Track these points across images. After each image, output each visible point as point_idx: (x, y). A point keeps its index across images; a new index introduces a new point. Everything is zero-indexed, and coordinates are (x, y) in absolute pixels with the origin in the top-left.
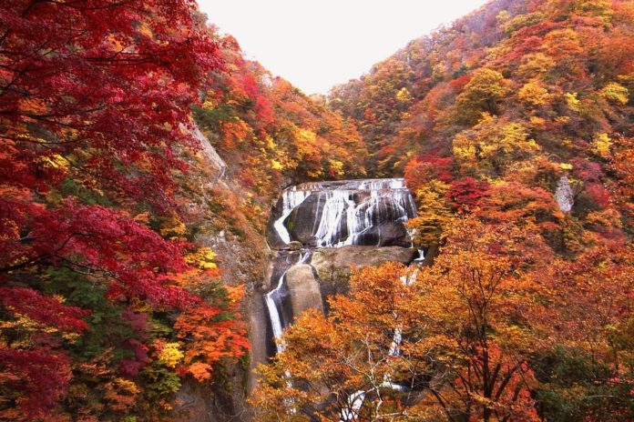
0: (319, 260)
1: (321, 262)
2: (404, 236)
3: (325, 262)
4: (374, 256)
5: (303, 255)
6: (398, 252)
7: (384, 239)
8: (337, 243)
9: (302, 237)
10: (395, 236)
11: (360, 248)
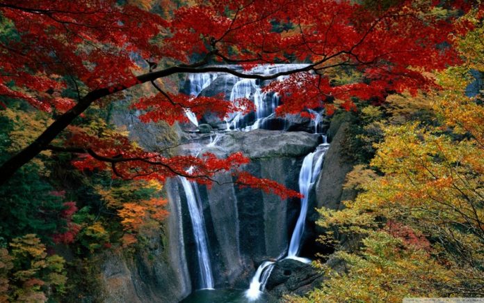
0: (230, 143)
1: (232, 145)
2: (309, 122)
3: (236, 145)
4: (282, 140)
5: (214, 137)
6: (305, 137)
7: (290, 125)
8: (244, 127)
9: (210, 121)
10: (300, 122)
11: (268, 132)
